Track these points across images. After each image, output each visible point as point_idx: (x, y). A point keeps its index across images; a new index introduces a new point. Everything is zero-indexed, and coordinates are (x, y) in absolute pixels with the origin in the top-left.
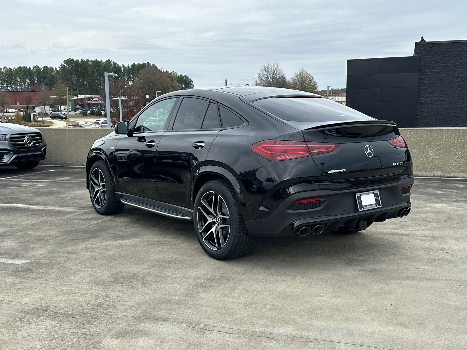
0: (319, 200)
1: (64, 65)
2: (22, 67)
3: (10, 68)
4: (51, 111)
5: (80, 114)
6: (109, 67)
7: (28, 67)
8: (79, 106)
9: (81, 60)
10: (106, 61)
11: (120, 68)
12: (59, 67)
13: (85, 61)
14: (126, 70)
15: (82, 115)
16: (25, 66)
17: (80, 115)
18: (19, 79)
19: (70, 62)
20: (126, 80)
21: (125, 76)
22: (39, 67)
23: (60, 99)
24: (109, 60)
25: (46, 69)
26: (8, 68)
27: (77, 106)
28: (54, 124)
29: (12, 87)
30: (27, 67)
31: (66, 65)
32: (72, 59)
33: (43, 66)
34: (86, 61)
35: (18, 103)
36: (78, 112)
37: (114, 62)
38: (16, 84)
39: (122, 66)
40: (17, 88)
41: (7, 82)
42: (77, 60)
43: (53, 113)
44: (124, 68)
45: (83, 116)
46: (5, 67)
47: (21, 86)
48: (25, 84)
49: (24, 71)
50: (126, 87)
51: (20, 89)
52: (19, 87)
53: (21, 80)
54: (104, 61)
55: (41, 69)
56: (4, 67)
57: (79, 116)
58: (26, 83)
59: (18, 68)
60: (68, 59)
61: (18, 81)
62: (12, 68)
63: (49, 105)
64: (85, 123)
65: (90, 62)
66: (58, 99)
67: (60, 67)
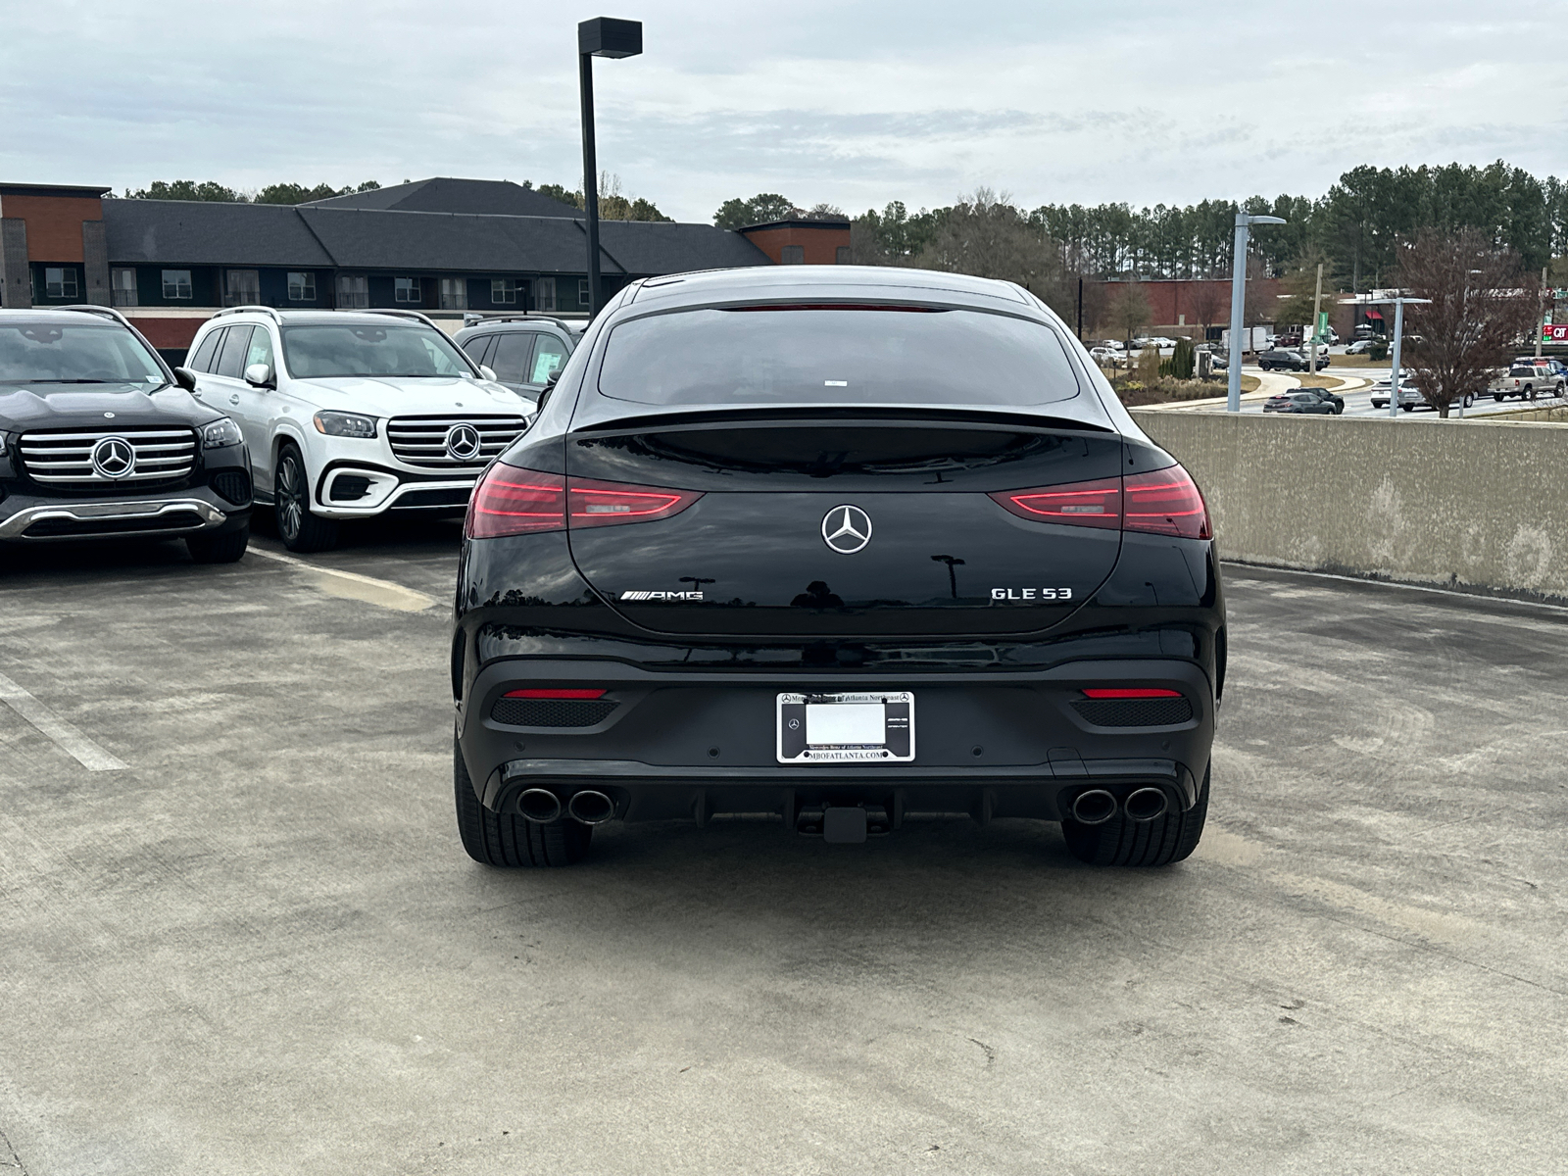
0: (599, 699)
1: (1339, 190)
2: (1211, 203)
3: (1174, 208)
4: (1272, 344)
5: (1362, 352)
6: (1496, 191)
7: (1230, 203)
8: (1367, 326)
9: (1401, 169)
10: (1490, 167)
11: (1535, 190)
12: (1324, 197)
13: (1413, 173)
14: (1557, 196)
15: (1368, 356)
16: (1222, 200)
17: (1362, 356)
18: (1198, 241)
19: (1361, 178)
20: (1556, 232)
21: (1554, 220)
22: (1262, 200)
23: (1305, 303)
24: (1499, 164)
25: (1287, 207)
26: (1169, 207)
27: (1361, 326)
28: (1260, 388)
29: (1172, 268)
30: (1226, 202)
31: (1347, 190)
32: (1369, 167)
33: (1276, 197)
34: (1415, 171)
35: (1182, 318)
36: (1357, 346)
37: (1516, 169)
38: (1186, 258)
39: (1546, 181)
40: (1187, 272)
41: (1160, 254)
42: (1387, 170)
43: (1276, 349)
44: (1553, 189)
45: (1373, 359)
46: (1161, 207)
47: (1203, 263)
48: (1214, 256)
49: (1216, 215)
50: (1553, 255)
51: (1197, 273)
52: (1194, 269)
53: (1203, 246)
54: (1480, 168)
55: (1270, 206)
56: (1159, 206)
57: (1359, 359)
58: (1217, 255)
59: (1200, 206)
60: (1356, 170)
61: (1193, 248)
62: (1182, 208)
63: (1270, 323)
64: (1364, 383)
65: (1430, 175)
66: (1298, 303)
67: (1328, 196)
